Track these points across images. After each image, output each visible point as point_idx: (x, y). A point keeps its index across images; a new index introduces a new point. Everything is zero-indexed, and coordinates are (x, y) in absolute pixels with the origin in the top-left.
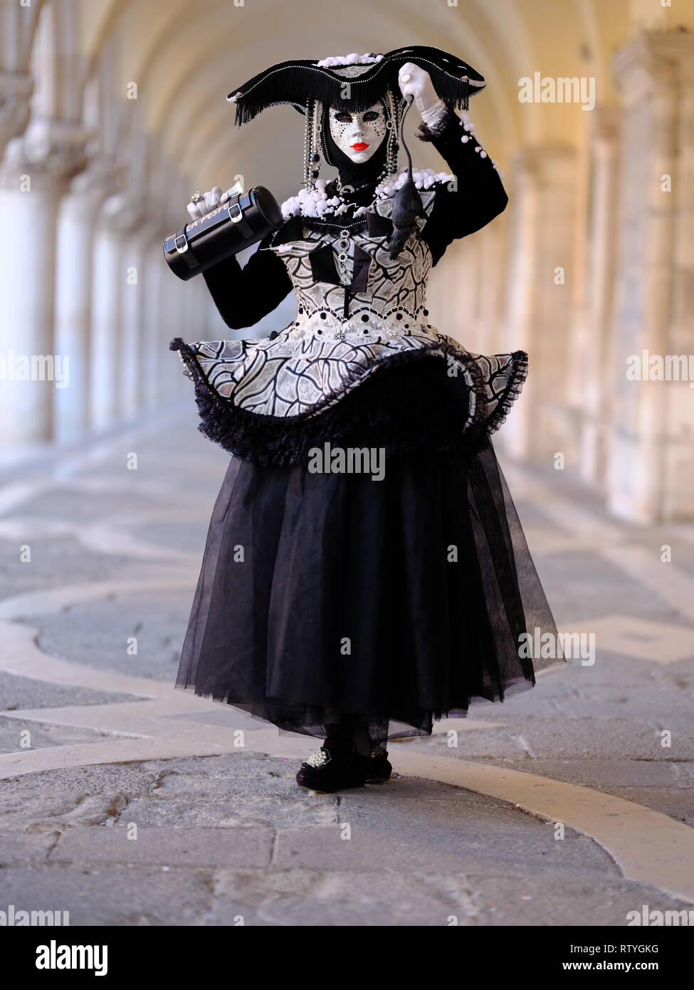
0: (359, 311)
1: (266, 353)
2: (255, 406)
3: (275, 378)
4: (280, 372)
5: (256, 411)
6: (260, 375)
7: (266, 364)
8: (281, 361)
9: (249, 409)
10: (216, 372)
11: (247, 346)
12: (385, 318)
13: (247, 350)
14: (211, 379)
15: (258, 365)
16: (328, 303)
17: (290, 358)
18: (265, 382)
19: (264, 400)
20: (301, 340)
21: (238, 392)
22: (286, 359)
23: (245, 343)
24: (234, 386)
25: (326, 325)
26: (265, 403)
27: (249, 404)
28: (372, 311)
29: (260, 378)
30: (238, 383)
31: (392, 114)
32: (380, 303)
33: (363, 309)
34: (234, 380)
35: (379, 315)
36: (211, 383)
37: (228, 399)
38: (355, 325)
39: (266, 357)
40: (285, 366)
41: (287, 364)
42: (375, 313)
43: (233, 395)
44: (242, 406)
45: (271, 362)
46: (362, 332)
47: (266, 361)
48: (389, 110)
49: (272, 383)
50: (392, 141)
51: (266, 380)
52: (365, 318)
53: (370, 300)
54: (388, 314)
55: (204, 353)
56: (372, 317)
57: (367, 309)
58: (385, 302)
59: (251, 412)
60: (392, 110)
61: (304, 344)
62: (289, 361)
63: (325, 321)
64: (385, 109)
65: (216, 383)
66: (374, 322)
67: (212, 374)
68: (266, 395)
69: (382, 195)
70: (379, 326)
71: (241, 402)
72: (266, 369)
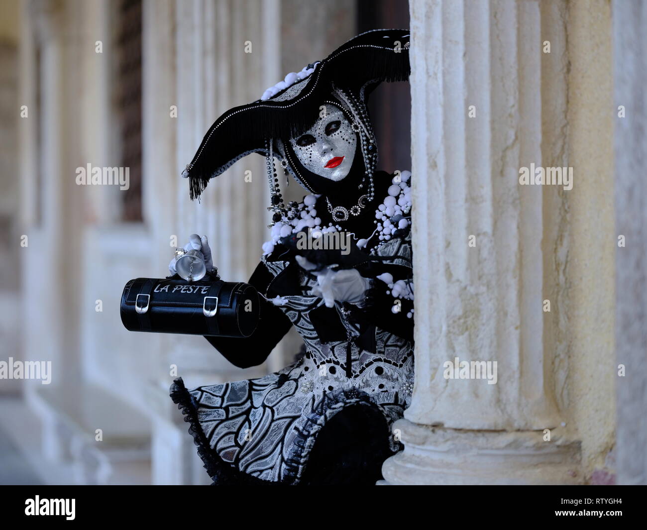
0: (371, 363)
1: (273, 412)
2: (261, 471)
3: (282, 440)
4: (287, 433)
5: (263, 476)
6: (266, 438)
7: (273, 424)
8: (288, 420)
9: (255, 475)
10: (218, 434)
11: (255, 387)
12: (401, 366)
13: (253, 392)
14: (212, 443)
15: (263, 426)
16: (336, 355)
17: (299, 417)
18: (272, 444)
19: (270, 465)
20: (310, 395)
21: (243, 457)
22: (294, 418)
23: (251, 384)
24: (237, 451)
25: (337, 379)
26: (272, 468)
27: (256, 468)
28: (386, 361)
29: (267, 440)
30: (242, 448)
31: (355, 115)
32: (393, 351)
33: (376, 360)
34: (237, 444)
35: (394, 364)
36: (212, 447)
37: (232, 463)
38: (369, 379)
39: (273, 416)
40: (293, 426)
41: (296, 423)
42: (389, 362)
43: (238, 460)
44: (249, 470)
45: (278, 422)
46: (378, 387)
47: (273, 421)
48: (351, 113)
49: (280, 446)
50: (365, 143)
51: (273, 442)
52: (379, 371)
53: (383, 350)
54: (404, 361)
55: (207, 403)
56: (387, 368)
57: (380, 360)
58: (398, 349)
59: (256, 478)
60: (353, 112)
61: (314, 400)
62: (298, 420)
63: (335, 376)
64: (345, 113)
65: (218, 448)
66: (389, 374)
67: (214, 436)
68: (272, 459)
69: (384, 218)
70: (395, 377)
71: (247, 467)
72: (272, 430)
